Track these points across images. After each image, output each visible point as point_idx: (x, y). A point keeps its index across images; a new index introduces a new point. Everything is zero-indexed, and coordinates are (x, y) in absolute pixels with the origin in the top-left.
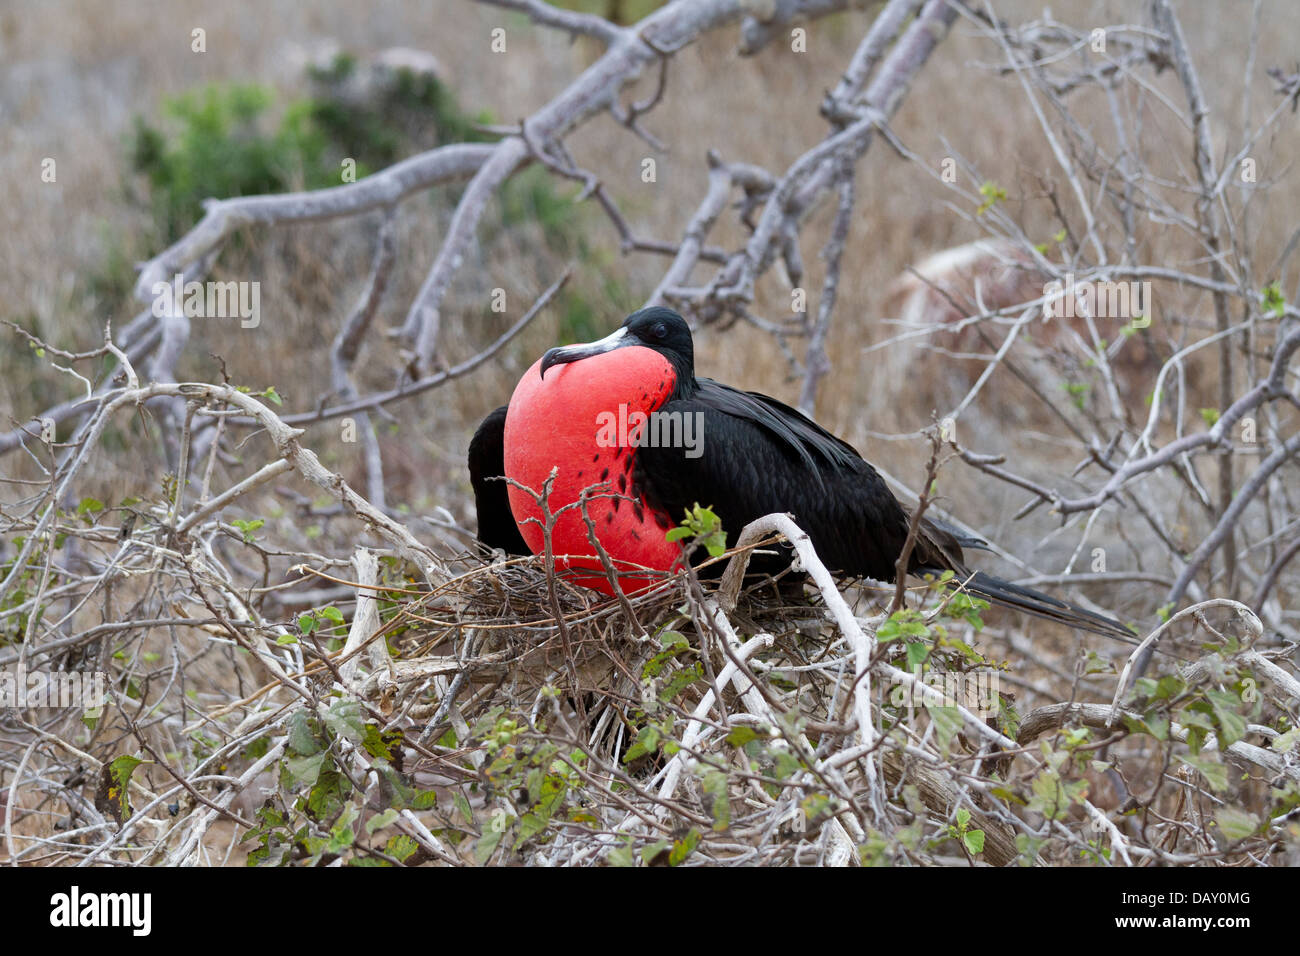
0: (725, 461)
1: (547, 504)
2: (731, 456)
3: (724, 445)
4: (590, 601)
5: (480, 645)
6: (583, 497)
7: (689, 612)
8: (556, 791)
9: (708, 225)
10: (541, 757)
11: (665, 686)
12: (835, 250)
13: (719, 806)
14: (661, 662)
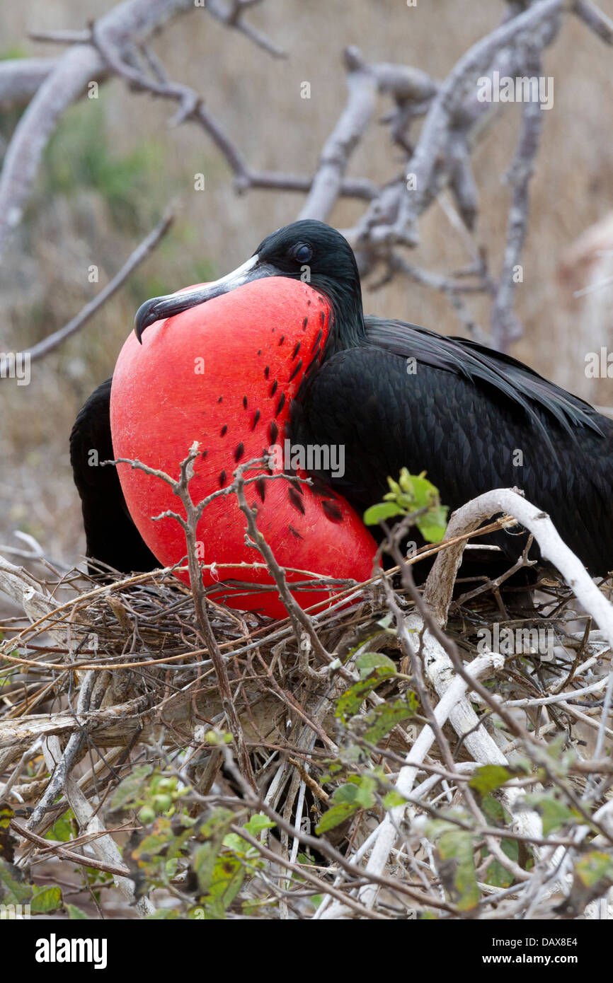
0: (426, 426)
1: (187, 492)
2: (432, 419)
3: (422, 402)
4: (248, 625)
5: (101, 696)
6: (239, 477)
7: (392, 626)
8: (229, 876)
9: (349, 147)
10: (212, 827)
11: (368, 726)
12: (522, 173)
13: (463, 877)
14: (360, 694)
